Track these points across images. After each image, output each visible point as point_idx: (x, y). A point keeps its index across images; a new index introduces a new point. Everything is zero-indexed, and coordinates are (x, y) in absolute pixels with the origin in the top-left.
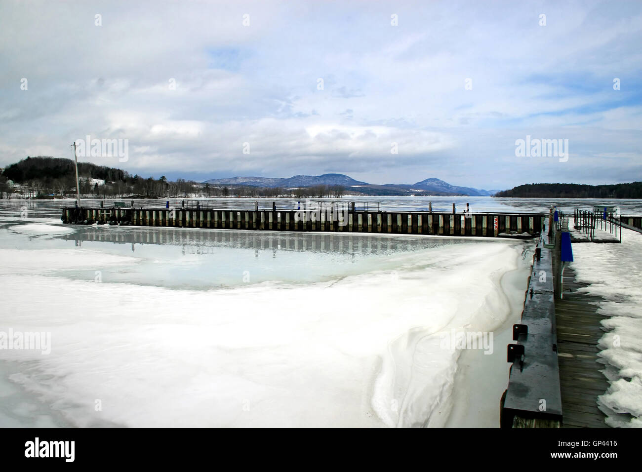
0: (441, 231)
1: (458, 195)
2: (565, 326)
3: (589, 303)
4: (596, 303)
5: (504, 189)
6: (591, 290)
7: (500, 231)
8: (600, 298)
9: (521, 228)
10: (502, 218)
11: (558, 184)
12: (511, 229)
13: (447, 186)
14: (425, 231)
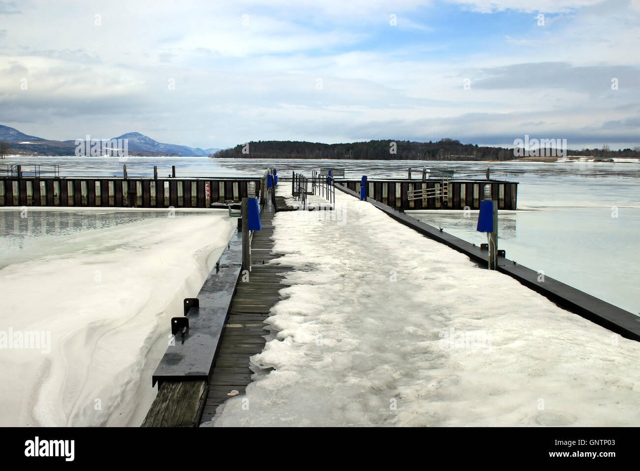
0: (139, 202)
1: (167, 155)
2: (244, 298)
3: (277, 274)
4: (283, 274)
5: (225, 148)
6: (283, 261)
7: (212, 200)
8: (290, 268)
9: (237, 196)
10: (214, 183)
11: (289, 142)
12: (226, 198)
13: (153, 143)
14: (118, 203)
